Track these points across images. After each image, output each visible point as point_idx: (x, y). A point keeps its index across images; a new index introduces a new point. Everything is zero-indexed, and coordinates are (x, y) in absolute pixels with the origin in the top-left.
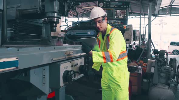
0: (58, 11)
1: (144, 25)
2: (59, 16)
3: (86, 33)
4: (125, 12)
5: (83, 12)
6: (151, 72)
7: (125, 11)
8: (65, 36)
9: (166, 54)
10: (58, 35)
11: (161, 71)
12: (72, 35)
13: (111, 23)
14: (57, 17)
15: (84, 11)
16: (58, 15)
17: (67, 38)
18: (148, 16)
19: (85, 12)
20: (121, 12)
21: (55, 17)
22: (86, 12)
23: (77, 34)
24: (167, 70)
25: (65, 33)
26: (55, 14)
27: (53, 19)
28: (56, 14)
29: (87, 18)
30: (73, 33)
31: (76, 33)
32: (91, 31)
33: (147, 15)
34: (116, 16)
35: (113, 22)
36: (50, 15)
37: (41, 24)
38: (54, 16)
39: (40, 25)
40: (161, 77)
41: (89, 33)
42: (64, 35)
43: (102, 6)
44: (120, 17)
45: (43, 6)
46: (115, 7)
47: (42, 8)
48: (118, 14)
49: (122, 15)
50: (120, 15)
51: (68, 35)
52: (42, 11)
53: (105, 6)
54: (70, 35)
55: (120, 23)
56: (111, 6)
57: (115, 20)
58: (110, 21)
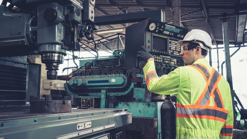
0: (62, 41)
1: (218, 62)
2: (63, 51)
3: (107, 81)
5: (98, 40)
8: (65, 88)
10: (51, 85)
12: (79, 84)
13: (165, 61)
14: (59, 53)
15: (100, 38)
16: (62, 48)
17: (68, 91)
18: (223, 46)
19: (102, 41)
21: (55, 53)
22: (105, 40)
23: (89, 82)
25: (65, 82)
26: (55, 47)
27: (52, 56)
28: (57, 46)
29: (107, 51)
30: (80, 81)
31: (87, 82)
32: (116, 76)
33: (221, 43)
36: (47, 48)
37: (25, 64)
38: (54, 50)
39: (23, 66)
41: (113, 81)
42: (63, 86)
43: (153, 29)
44: (175, 53)
45: (34, 33)
46: (171, 34)
47: (32, 37)
48: (173, 48)
49: (177, 50)
50: (175, 49)
51: (72, 85)
52: (32, 42)
53: (157, 31)
54: (75, 85)
55: (175, 63)
56: (165, 32)
57: (170, 57)
58: (164, 58)
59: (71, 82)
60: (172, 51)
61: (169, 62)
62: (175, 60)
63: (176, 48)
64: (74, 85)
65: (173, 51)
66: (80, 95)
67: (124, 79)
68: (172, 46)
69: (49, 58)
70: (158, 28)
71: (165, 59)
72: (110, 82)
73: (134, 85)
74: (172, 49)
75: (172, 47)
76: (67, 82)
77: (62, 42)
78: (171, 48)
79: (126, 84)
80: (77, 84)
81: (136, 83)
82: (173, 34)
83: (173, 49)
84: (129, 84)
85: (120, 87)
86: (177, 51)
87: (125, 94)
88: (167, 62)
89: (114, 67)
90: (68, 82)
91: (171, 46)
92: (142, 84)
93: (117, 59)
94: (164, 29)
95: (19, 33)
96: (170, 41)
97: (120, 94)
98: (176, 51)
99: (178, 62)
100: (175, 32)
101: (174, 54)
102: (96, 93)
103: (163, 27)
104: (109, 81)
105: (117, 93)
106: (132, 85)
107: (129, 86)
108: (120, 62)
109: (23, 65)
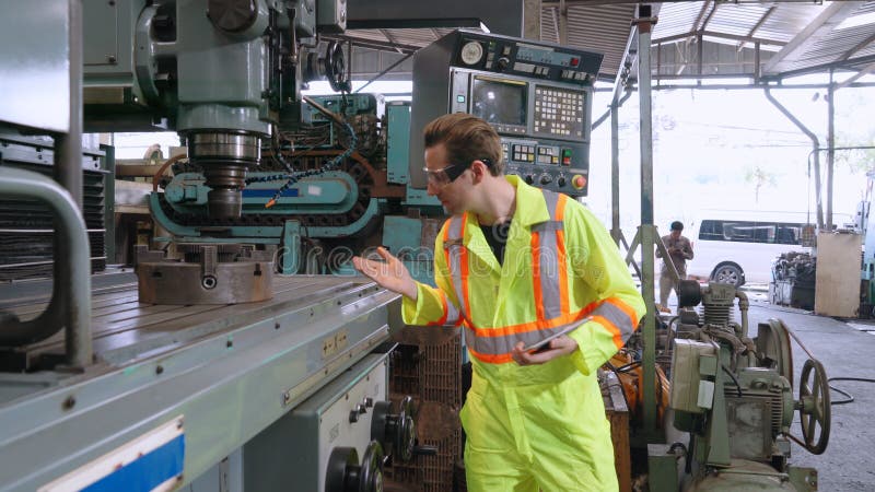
4: (577, 106)
6: (699, 404)
7: (577, 100)
8: (149, 209)
9: (736, 301)
11: (740, 395)
13: (517, 157)
20: (560, 101)
21: (236, 133)
24: (764, 386)
25: (148, 188)
32: (322, 178)
34: (541, 120)
35: (528, 153)
38: (232, 124)
40: (741, 424)
41: (314, 191)
43: (476, 60)
44: (556, 128)
45: (167, 63)
46: (539, 71)
47: (156, 75)
48: (549, 112)
49: (563, 118)
50: (554, 117)
51: (177, 203)
52: (157, 92)
53: (489, 65)
54: (189, 203)
55: (556, 161)
56: (518, 66)
57: (536, 142)
58: (514, 147)
59: (174, 193)
60: (544, 124)
61: (531, 157)
62: (555, 151)
63: (559, 113)
64: (184, 202)
65: (549, 122)
66: (204, 234)
67: (348, 187)
68: (547, 107)
69: (218, 148)
70: (491, 55)
71: (517, 149)
72: (302, 196)
73: (380, 205)
74: (544, 116)
75: (544, 110)
76: (155, 189)
77: (262, 97)
78: (541, 112)
79: (352, 203)
80: (196, 200)
81: (385, 201)
82: (545, 72)
83: (549, 116)
84: (364, 202)
85: (335, 212)
86: (562, 122)
87: (352, 232)
88: (524, 157)
89: (314, 149)
90: (160, 190)
91: (541, 107)
92: (402, 203)
93: (325, 123)
94: (514, 57)
95: (112, 62)
96: (539, 92)
97: (334, 232)
98: (558, 121)
99: (563, 156)
100: (552, 63)
101: (553, 131)
102: (257, 228)
103: (507, 51)
104: (300, 193)
105: (324, 229)
106: (373, 208)
107: (361, 208)
108: (334, 133)
109: (90, 159)
